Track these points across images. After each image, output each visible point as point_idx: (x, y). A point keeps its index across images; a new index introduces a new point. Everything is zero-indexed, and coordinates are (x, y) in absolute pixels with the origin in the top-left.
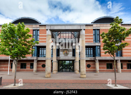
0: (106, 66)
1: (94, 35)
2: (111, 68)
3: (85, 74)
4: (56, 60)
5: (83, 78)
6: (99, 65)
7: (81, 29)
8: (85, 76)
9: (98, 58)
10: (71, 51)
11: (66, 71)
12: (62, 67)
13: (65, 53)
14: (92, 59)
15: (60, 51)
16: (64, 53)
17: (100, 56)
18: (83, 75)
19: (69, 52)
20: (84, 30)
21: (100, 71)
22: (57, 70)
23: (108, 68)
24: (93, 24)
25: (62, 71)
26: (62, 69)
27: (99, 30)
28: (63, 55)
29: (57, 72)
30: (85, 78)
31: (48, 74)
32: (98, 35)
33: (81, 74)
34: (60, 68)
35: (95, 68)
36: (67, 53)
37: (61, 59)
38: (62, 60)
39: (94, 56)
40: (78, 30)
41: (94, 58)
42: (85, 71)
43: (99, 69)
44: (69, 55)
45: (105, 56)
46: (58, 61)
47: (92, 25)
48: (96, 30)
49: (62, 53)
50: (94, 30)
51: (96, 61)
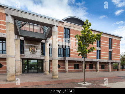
0: (73, 66)
1: (64, 34)
2: (78, 68)
3: (57, 75)
4: (20, 59)
5: (55, 78)
6: (68, 66)
7: (54, 24)
8: (57, 77)
9: (67, 59)
10: (39, 49)
11: (33, 72)
12: (28, 68)
13: (32, 50)
14: (62, 60)
15: (25, 47)
16: (30, 50)
17: (70, 57)
18: (55, 75)
19: (37, 50)
20: (57, 26)
21: (69, 71)
22: (21, 71)
23: (75, 68)
24: (64, 21)
25: (28, 72)
26: (28, 69)
27: (69, 29)
28: (30, 53)
29: (21, 73)
30: (57, 78)
31: (12, 76)
32: (68, 34)
33: (53, 75)
34: (25, 68)
35: (64, 68)
36: (34, 51)
37: (26, 57)
38: (28, 59)
39: (64, 57)
40: (51, 25)
41: (64, 58)
42: (57, 71)
43: (68, 69)
44: (37, 54)
45: (74, 57)
46: (22, 60)
47: (63, 23)
48: (67, 29)
49: (28, 50)
50: (65, 28)
51: (66, 61)
